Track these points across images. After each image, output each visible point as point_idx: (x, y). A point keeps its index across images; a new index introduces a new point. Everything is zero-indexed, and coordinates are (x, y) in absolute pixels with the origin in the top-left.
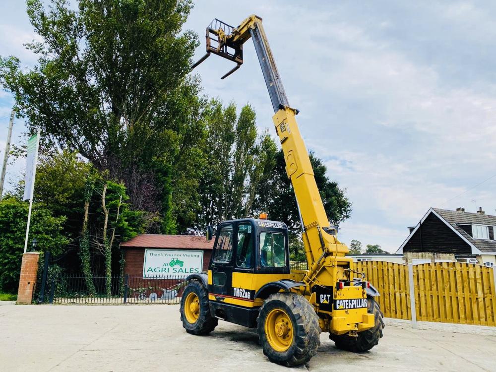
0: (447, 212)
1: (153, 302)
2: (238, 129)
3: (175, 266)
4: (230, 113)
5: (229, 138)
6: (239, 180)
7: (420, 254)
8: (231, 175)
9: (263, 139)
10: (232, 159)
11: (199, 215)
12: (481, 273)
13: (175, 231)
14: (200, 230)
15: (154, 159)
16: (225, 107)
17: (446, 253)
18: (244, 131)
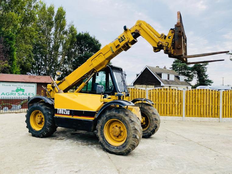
0: (152, 68)
1: (5, 112)
2: (56, 20)
3: (19, 92)
4: (51, 10)
5: (51, 24)
6: (56, 48)
7: (141, 85)
8: (52, 45)
9: (70, 27)
10: (52, 36)
11: (34, 66)
12: (178, 93)
13: (19, 73)
14: (34, 73)
15: (3, 29)
16: (48, 6)
17: (151, 85)
18: (59, 21)
